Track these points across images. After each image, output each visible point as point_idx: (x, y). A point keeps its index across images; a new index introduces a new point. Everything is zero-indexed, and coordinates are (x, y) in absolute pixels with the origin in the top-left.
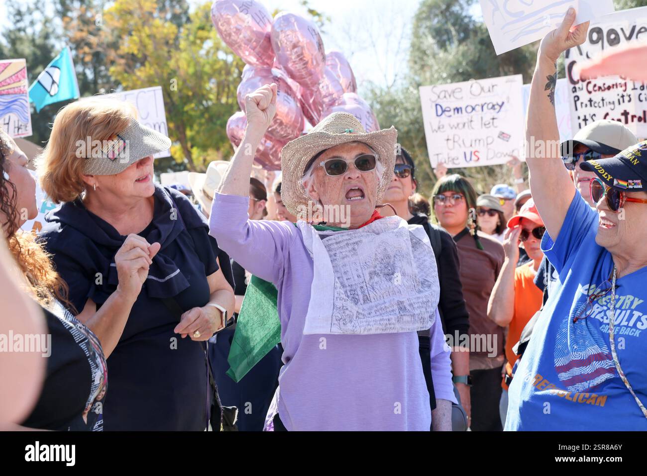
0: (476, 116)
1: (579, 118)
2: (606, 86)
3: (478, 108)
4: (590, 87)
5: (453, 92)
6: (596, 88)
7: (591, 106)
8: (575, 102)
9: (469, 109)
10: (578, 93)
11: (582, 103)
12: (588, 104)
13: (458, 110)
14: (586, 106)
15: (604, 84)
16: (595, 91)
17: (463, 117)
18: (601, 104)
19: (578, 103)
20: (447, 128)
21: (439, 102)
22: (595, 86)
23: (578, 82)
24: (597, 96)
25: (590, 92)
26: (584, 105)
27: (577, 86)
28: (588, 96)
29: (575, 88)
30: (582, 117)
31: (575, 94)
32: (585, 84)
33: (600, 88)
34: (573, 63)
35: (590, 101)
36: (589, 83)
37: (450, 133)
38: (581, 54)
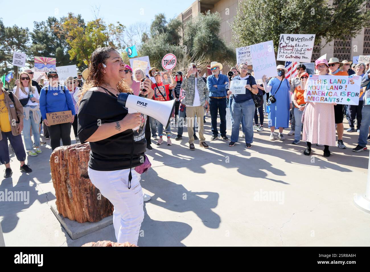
0: (246, 54)
3: (246, 53)
4: (284, 49)
5: (242, 49)
9: (245, 53)
10: (281, 50)
13: (242, 53)
17: (243, 55)
19: (280, 52)
20: (241, 57)
21: (239, 51)
23: (281, 48)
24: (285, 51)
28: (283, 51)
32: (283, 48)
33: (287, 50)
37: (241, 58)
38: (284, 42)
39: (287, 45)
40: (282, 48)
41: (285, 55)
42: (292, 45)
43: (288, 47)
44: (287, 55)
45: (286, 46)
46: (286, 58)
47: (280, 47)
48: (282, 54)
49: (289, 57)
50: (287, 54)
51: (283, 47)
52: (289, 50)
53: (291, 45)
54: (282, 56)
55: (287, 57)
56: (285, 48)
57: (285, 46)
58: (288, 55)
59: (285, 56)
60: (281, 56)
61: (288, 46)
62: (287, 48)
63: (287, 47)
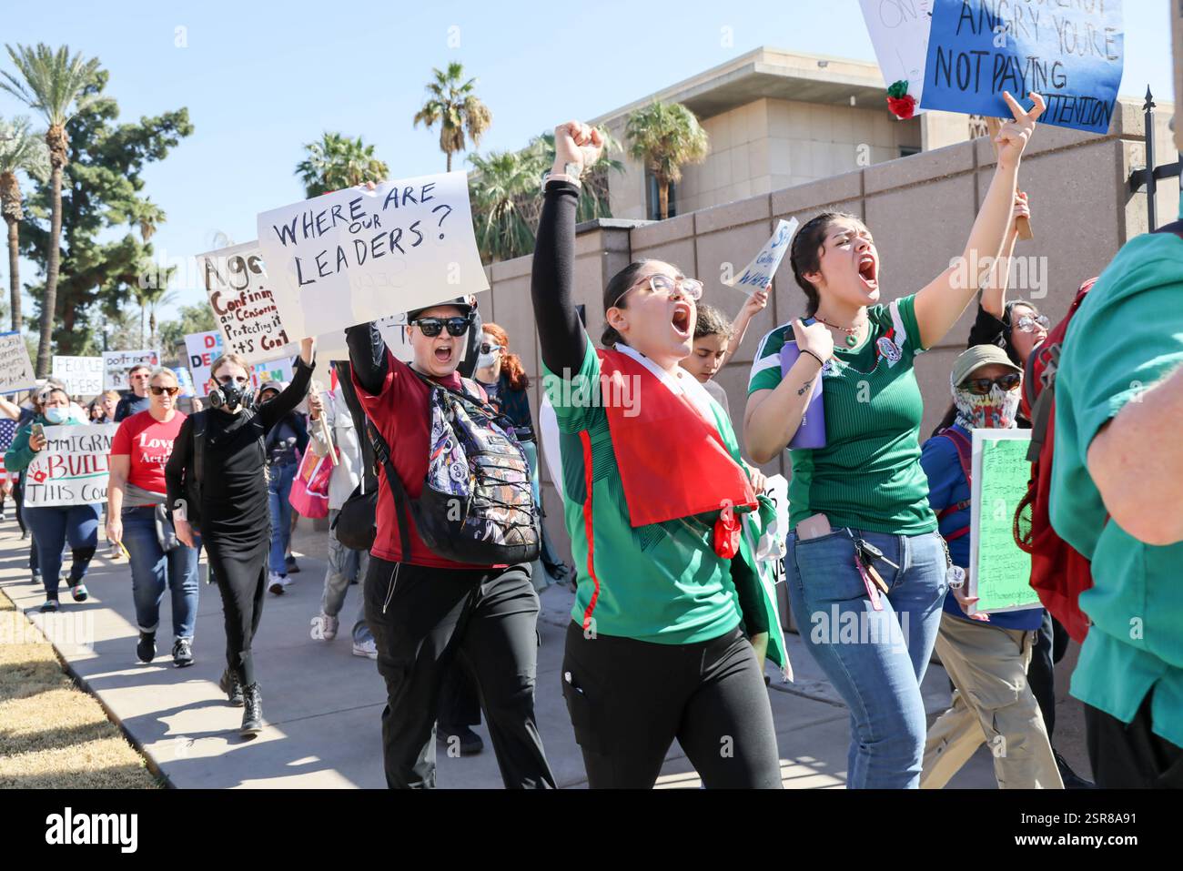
1: (234, 346)
2: (258, 311)
6: (248, 315)
7: (245, 332)
8: (227, 331)
10: (229, 322)
11: (234, 331)
12: (242, 331)
14: (240, 333)
15: (256, 309)
16: (247, 317)
18: (256, 329)
19: (231, 332)
22: (246, 312)
23: (226, 312)
24: (250, 322)
25: (241, 320)
26: (237, 333)
27: (226, 316)
29: (224, 318)
30: (238, 345)
31: (225, 324)
32: (234, 312)
33: (251, 314)
34: (217, 294)
35: (244, 327)
36: (239, 310)
39: (243, 294)
40: (229, 314)
41: (257, 338)
42: (264, 290)
43: (252, 300)
44: (264, 338)
45: (243, 298)
46: (267, 348)
47: (219, 311)
48: (244, 338)
49: (279, 342)
50: (263, 332)
51: (232, 306)
52: (261, 312)
53: (260, 291)
54: (247, 348)
55: (267, 344)
56: (243, 308)
57: (237, 301)
58: (267, 335)
59: (257, 344)
60: (242, 347)
61: (250, 296)
62: (250, 307)
63: (248, 300)
